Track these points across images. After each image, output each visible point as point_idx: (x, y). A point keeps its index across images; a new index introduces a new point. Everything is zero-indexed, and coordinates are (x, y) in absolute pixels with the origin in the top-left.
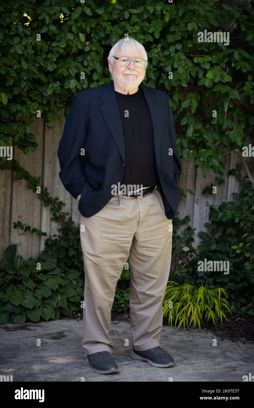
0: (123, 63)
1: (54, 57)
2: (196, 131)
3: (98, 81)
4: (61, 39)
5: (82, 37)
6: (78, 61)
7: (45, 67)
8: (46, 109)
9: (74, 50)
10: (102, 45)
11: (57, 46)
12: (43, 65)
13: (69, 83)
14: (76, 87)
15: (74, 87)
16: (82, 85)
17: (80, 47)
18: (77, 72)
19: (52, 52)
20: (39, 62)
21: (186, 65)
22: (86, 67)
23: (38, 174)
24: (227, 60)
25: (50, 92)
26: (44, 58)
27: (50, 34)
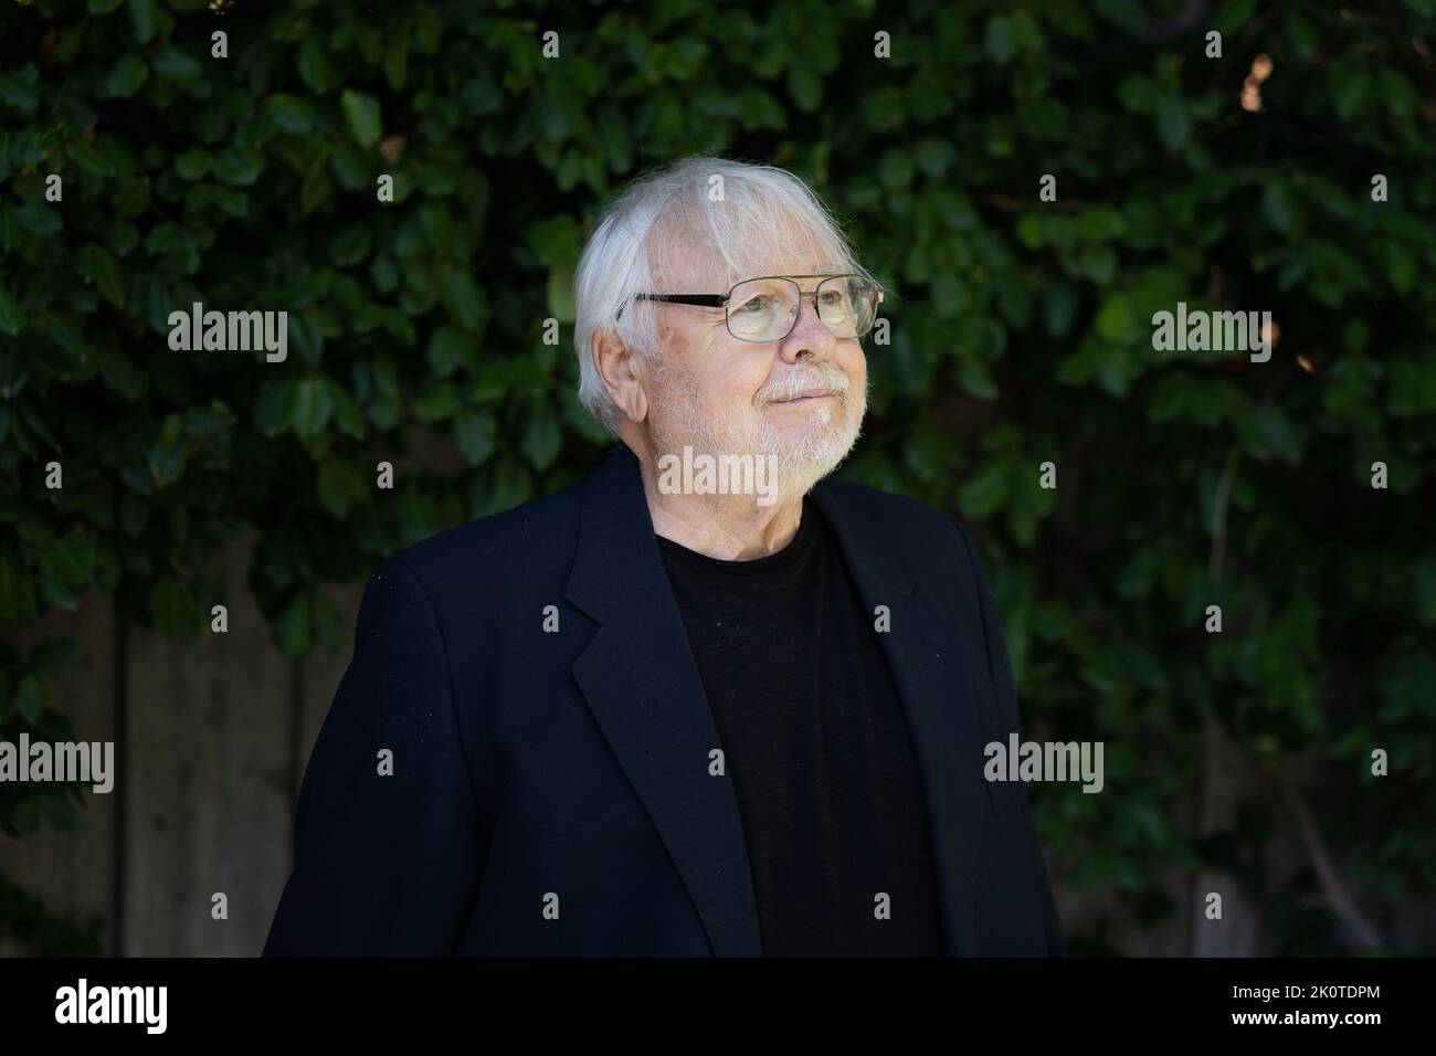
0: (748, 327)
1: (191, 245)
2: (1040, 650)
3: (460, 377)
4: (231, 130)
5: (362, 114)
6: (341, 261)
7: (134, 310)
8: (142, 564)
9: (314, 197)
10: (478, 160)
11: (210, 178)
12: (119, 301)
13: (290, 403)
14: (332, 424)
15: (318, 426)
16: (365, 406)
17: (352, 179)
18: (333, 332)
19: (175, 212)
20: (93, 284)
21: (977, 260)
22: (390, 300)
23: (92, 896)
24: (1215, 232)
25: (164, 468)
26: (123, 251)
27: (163, 103)
